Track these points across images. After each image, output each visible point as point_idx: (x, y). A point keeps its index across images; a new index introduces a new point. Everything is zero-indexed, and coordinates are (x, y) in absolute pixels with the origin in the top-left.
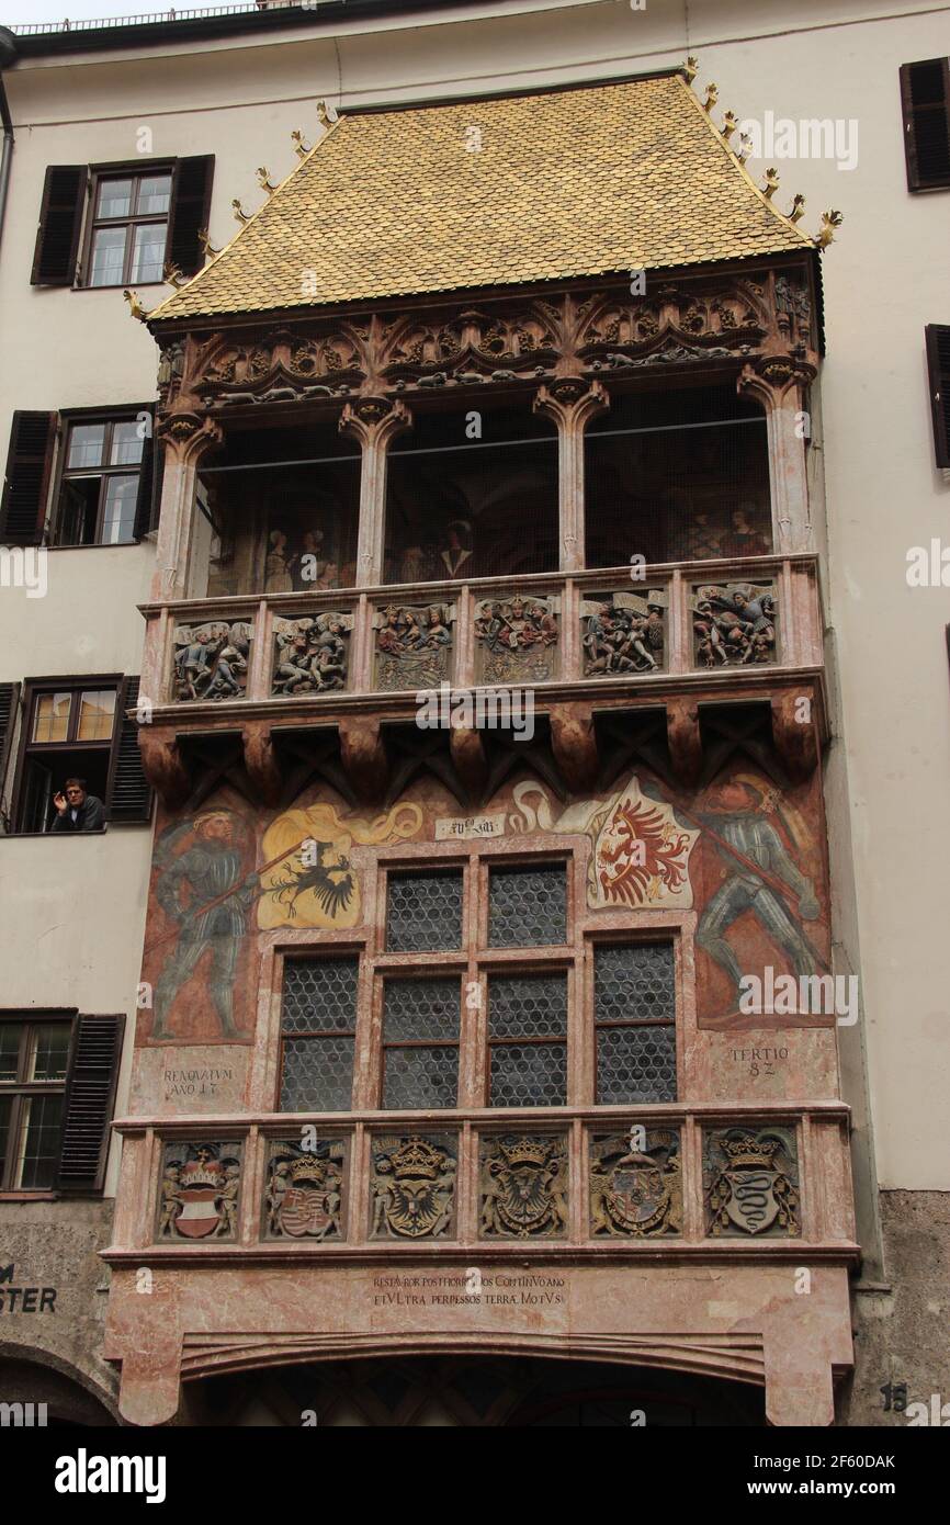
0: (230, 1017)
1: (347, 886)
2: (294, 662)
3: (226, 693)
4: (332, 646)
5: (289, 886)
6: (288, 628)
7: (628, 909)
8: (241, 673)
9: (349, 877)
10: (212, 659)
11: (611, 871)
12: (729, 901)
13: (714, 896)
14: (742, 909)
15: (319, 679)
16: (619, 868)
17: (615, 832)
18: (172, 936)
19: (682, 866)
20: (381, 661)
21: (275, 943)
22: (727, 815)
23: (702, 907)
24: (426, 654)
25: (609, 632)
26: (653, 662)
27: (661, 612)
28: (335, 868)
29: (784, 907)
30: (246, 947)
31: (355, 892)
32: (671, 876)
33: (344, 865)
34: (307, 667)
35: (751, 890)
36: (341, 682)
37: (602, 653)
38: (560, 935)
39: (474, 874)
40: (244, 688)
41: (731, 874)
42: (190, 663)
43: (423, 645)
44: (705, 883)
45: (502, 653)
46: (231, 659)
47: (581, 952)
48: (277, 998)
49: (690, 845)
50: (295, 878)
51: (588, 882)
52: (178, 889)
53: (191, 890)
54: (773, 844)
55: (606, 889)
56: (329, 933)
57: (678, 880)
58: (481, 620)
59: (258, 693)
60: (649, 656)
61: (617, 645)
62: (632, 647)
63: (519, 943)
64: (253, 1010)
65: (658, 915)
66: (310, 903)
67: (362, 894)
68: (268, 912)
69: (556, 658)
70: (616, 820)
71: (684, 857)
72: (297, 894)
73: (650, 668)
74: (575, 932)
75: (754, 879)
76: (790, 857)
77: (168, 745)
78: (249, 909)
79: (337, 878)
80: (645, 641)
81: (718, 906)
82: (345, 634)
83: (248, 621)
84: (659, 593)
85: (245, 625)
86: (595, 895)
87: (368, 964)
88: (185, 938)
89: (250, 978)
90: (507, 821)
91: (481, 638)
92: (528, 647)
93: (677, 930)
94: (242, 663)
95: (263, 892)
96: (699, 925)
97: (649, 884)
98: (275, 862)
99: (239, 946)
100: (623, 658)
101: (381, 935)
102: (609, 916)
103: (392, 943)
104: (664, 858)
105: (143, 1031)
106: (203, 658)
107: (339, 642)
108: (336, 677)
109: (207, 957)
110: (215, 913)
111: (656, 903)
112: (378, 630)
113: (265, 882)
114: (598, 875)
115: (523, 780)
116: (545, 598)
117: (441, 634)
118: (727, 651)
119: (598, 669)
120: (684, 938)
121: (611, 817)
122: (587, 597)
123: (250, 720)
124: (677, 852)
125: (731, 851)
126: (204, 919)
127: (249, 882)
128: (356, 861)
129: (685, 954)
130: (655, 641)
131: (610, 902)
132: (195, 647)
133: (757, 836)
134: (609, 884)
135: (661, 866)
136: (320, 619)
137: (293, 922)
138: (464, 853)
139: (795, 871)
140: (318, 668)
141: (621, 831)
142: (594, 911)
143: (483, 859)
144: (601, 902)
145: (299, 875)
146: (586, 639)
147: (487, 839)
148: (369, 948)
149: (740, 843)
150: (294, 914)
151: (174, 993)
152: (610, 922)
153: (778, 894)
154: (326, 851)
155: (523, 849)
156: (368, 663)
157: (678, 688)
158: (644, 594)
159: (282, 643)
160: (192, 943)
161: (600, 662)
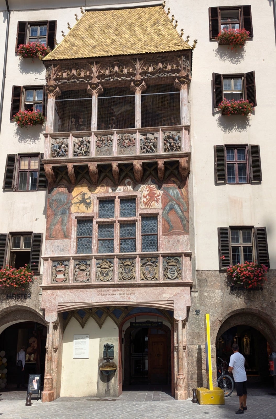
0: (66, 233)
1: (90, 203)
2: (78, 149)
3: (63, 156)
4: (86, 145)
5: (78, 203)
6: (76, 140)
7: (148, 209)
8: (66, 151)
9: (90, 201)
10: (60, 147)
11: (145, 200)
12: (169, 207)
13: (166, 206)
14: (172, 209)
15: (84, 153)
16: (147, 199)
17: (146, 191)
18: (53, 214)
19: (160, 199)
20: (97, 149)
21: (75, 216)
22: (169, 187)
23: (164, 208)
24: (107, 147)
25: (146, 143)
26: (155, 151)
27: (157, 138)
28: (87, 199)
29: (180, 208)
30: (69, 217)
31: (92, 204)
32: (157, 201)
33: (89, 198)
34: (81, 150)
35: (173, 204)
36: (88, 154)
37: (144, 148)
38: (135, 215)
39: (117, 201)
40: (67, 155)
41: (170, 201)
42: (55, 148)
43: (106, 145)
44: (164, 203)
45: (123, 148)
46: (64, 148)
47: (139, 218)
48: (76, 228)
49: (161, 194)
50: (79, 201)
51: (141, 202)
52: (54, 203)
53: (57, 204)
54: (178, 194)
55: (144, 204)
56: (86, 214)
57: (159, 202)
58: (119, 140)
59: (70, 156)
60: (154, 149)
61: (147, 146)
62: (151, 147)
63: (126, 216)
64: (70, 231)
65: (154, 210)
66: (82, 207)
67: (93, 205)
68: (73, 209)
69: (135, 149)
70: (146, 188)
71: (160, 197)
72: (80, 205)
73: (154, 152)
74: (138, 214)
75: (174, 202)
76: (182, 197)
77: (51, 168)
78: (69, 208)
79: (88, 201)
80: (154, 146)
81: (167, 208)
82: (89, 142)
83: (68, 138)
84: (157, 134)
85: (67, 139)
86: (142, 206)
87: (95, 221)
88: (56, 215)
89: (70, 224)
90: (124, 188)
91: (119, 144)
92: (128, 146)
93: (158, 214)
94: (67, 149)
95: (72, 204)
96: (163, 212)
97: (153, 203)
98: (75, 197)
99: (67, 217)
100: (149, 150)
101: (97, 214)
102: (144, 210)
103: (100, 216)
104: (156, 197)
105: (47, 236)
106: (58, 147)
107: (88, 144)
108: (87, 152)
109: (61, 219)
110: (62, 209)
111: (154, 207)
112: (96, 142)
113: (73, 202)
114: (142, 201)
115: (127, 179)
116: (132, 135)
117: (110, 143)
118: (171, 148)
119: (143, 152)
120: (160, 215)
121: (145, 188)
122: (141, 135)
123: (69, 163)
124: (158, 196)
125: (170, 196)
126: (60, 211)
127: (69, 202)
128: (92, 197)
129: (160, 219)
130: (155, 146)
131: (145, 207)
132: (56, 144)
133: (175, 192)
134: (145, 203)
135: (155, 199)
136: (84, 138)
137: (79, 211)
138: (115, 196)
139: (183, 200)
140: (83, 150)
141: (147, 191)
142: (142, 209)
143: (119, 197)
144: (143, 207)
145: (80, 200)
146: (141, 145)
147: (119, 192)
148: (95, 218)
149: (171, 194)
150: (79, 209)
151: (54, 227)
152: (145, 212)
153: (179, 206)
154: (86, 195)
155: (127, 195)
156: (94, 149)
157: (160, 157)
158: (153, 134)
159: (75, 144)
160: (57, 216)
161: (144, 150)
